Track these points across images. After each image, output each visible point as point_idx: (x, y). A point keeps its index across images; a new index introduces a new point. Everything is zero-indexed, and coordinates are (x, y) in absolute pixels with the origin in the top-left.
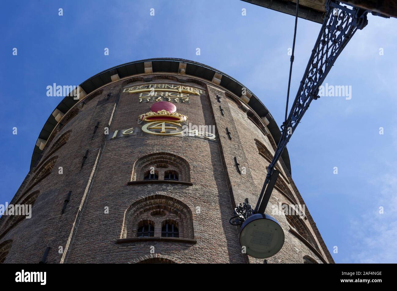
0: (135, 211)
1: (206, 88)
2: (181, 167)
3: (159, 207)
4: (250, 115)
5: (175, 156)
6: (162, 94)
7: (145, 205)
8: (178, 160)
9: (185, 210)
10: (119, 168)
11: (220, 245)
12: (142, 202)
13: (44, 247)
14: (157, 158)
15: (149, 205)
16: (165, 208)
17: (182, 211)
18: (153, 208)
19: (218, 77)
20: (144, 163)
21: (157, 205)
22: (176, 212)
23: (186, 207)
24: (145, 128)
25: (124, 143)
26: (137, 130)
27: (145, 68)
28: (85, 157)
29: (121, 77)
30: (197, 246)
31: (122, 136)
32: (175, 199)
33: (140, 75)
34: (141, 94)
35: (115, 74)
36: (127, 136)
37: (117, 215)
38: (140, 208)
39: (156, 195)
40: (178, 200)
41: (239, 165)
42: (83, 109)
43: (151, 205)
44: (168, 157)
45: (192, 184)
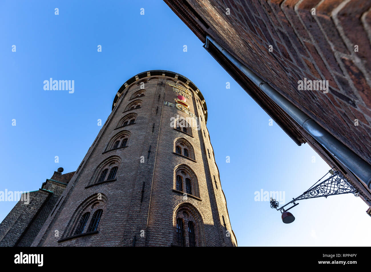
1: (194, 94)
3: (182, 142)
6: (181, 91)
7: (179, 140)
13: (148, 144)
16: (185, 143)
17: (190, 147)
18: (181, 142)
19: (198, 91)
22: (188, 146)
23: (192, 146)
24: (177, 105)
25: (170, 109)
26: (174, 105)
27: (175, 77)
28: (157, 110)
29: (166, 75)
30: (196, 164)
31: (169, 105)
32: (189, 142)
33: (173, 79)
34: (174, 88)
36: (171, 106)
37: (171, 141)
38: (177, 141)
42: (149, 82)
43: (181, 140)
45: (193, 137)
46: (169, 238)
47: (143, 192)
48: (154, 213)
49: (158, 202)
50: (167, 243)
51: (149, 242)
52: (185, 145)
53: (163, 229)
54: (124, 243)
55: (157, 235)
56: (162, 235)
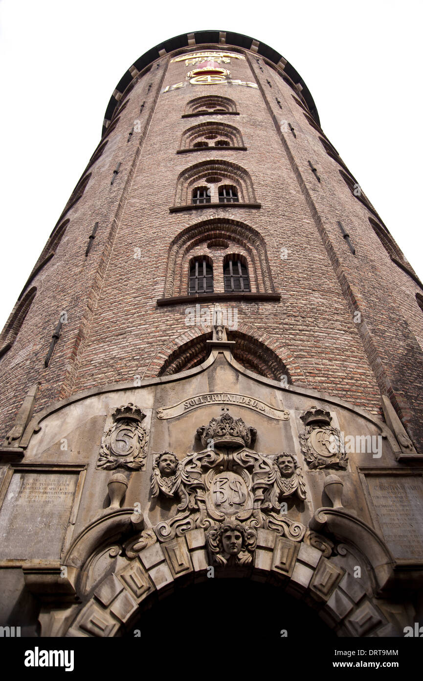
0: (190, 136)
1: (245, 54)
2: (228, 106)
3: (211, 133)
4: (286, 79)
5: (221, 97)
6: (206, 59)
7: (199, 131)
8: (225, 101)
9: (234, 132)
10: (173, 109)
11: (268, 152)
12: (196, 128)
14: (207, 101)
15: (202, 131)
16: (217, 132)
17: (232, 133)
18: (206, 133)
19: (256, 45)
20: (194, 105)
21: (209, 131)
22: (226, 135)
23: (235, 129)
24: (193, 81)
25: (176, 93)
26: (186, 83)
27: (189, 41)
28: (143, 106)
29: (168, 51)
30: (247, 152)
31: (173, 89)
32: (225, 124)
33: (185, 48)
34: (187, 61)
35: (163, 49)
36: (178, 88)
37: (175, 137)
38: (195, 134)
39: (208, 122)
40: (227, 125)
41: (280, 102)
43: (204, 131)
44: (216, 99)
45: (238, 114)
46: (152, 293)
47: (92, 237)
48: (120, 263)
49: (131, 243)
50: (148, 303)
51: (102, 315)
52: (217, 135)
53: (137, 282)
54: (41, 335)
55: (122, 298)
56: (134, 293)
